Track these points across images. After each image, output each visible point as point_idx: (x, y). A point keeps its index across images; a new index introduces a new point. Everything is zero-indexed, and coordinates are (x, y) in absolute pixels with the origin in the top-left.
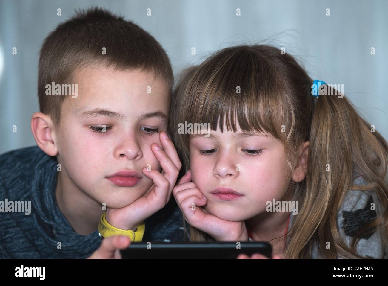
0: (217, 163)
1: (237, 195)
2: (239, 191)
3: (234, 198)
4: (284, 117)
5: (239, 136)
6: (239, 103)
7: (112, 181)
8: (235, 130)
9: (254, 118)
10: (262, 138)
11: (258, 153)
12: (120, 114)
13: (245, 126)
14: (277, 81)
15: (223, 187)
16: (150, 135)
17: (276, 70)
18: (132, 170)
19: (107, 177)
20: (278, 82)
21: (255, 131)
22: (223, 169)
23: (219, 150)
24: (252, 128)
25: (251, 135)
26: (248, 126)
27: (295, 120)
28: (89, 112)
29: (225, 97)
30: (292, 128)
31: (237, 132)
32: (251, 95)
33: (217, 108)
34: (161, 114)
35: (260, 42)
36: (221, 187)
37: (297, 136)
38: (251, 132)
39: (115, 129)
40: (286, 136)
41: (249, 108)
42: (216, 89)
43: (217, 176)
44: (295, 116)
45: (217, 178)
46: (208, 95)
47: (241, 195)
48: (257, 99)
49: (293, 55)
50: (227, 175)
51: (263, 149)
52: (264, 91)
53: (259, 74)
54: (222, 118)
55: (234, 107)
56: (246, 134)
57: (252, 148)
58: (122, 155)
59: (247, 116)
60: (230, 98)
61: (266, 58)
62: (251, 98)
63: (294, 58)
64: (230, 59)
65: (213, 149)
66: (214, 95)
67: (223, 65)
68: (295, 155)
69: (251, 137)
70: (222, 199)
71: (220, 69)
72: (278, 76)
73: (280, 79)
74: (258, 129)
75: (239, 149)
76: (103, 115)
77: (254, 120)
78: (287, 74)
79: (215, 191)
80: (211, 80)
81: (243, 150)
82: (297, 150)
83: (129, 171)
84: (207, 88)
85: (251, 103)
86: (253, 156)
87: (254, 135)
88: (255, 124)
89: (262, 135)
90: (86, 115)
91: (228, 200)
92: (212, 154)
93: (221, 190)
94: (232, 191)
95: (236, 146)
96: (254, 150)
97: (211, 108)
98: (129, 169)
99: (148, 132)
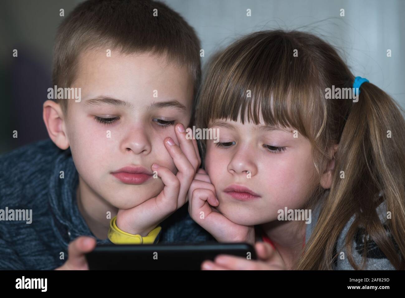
0: (233, 157)
1: (252, 195)
2: (255, 191)
3: (249, 198)
4: (315, 112)
5: (261, 129)
6: (264, 92)
7: (117, 177)
8: (257, 121)
9: (281, 110)
10: (286, 133)
11: (280, 150)
12: (126, 102)
13: (268, 118)
14: (311, 71)
15: (238, 185)
16: (164, 127)
17: (311, 59)
18: (139, 167)
19: (112, 173)
20: (312, 74)
21: (279, 124)
22: (239, 164)
23: (238, 143)
24: (277, 121)
25: (274, 129)
26: (273, 118)
27: (328, 118)
28: (92, 100)
29: (249, 85)
30: (322, 127)
31: (260, 125)
32: (279, 85)
33: (239, 96)
34: (177, 104)
35: (299, 28)
36: (236, 184)
37: (327, 136)
38: (276, 127)
39: (122, 119)
40: (315, 134)
41: (276, 99)
42: (240, 74)
43: (232, 172)
44: (328, 113)
45: (232, 174)
46: (231, 81)
47: (257, 196)
48: (285, 90)
49: (334, 46)
50: (243, 171)
51: (286, 147)
52: (294, 81)
53: (291, 63)
54: (244, 108)
55: (258, 96)
56: (270, 127)
57: (274, 144)
58: (129, 149)
59: (272, 107)
60: (254, 86)
61: (302, 46)
62: (278, 87)
63: (336, 50)
64: (260, 42)
65: (231, 141)
66: (238, 81)
67: (252, 49)
68: (324, 156)
69: (274, 131)
70: (236, 199)
71: (248, 52)
72: (313, 67)
73: (314, 71)
74: (284, 124)
75: (260, 145)
76: (107, 104)
77: (280, 113)
78: (323, 66)
79: (228, 189)
80: (237, 63)
81: (265, 146)
82: (327, 151)
83: (135, 167)
84: (231, 73)
85: (278, 94)
86: (274, 154)
87: (277, 129)
88: (280, 117)
89: (287, 130)
90: (90, 104)
91: (242, 200)
92: (229, 148)
93: (235, 188)
94: (248, 190)
95: (257, 140)
96: (276, 146)
97: (233, 95)
98: (135, 165)
99: (162, 125)
